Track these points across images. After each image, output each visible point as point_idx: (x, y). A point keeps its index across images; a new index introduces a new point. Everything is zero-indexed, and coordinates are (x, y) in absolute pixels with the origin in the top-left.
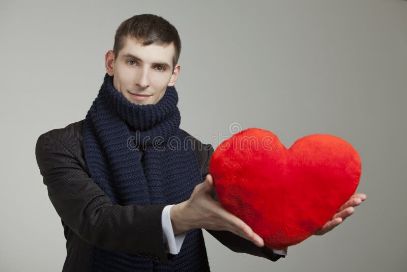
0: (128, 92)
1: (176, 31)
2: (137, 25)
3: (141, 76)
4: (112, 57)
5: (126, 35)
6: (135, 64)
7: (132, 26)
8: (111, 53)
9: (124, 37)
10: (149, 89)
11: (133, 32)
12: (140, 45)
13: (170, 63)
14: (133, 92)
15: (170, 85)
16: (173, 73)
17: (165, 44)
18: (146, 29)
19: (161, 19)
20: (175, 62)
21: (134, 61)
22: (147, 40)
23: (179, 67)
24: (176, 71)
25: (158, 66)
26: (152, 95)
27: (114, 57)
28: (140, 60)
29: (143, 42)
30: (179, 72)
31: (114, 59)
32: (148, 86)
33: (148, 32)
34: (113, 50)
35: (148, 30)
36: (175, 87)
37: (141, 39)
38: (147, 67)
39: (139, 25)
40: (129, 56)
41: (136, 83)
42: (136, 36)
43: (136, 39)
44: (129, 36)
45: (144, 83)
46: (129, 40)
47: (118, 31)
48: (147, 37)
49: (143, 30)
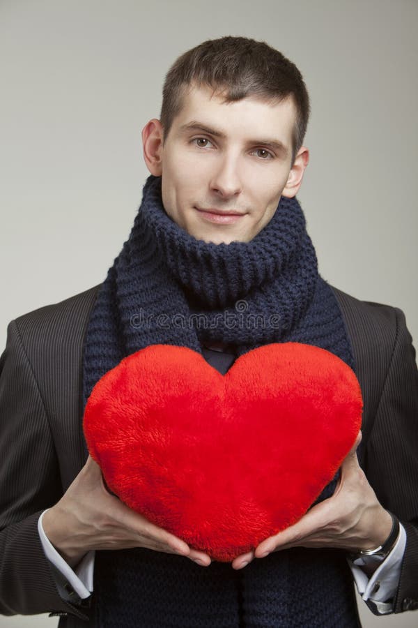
0: (195, 207)
1: (299, 73)
2: (212, 58)
3: (221, 170)
4: (157, 133)
5: (188, 81)
6: (208, 145)
7: (200, 59)
8: (156, 124)
9: (184, 86)
10: (241, 198)
11: (202, 74)
12: (219, 101)
13: (285, 141)
14: (207, 205)
15: (288, 193)
16: (293, 167)
17: (274, 100)
18: (232, 65)
19: (263, 47)
20: (297, 141)
21: (208, 137)
22: (236, 90)
23: (306, 152)
24: (299, 162)
25: (260, 149)
26: (248, 213)
27: (161, 132)
28: (219, 134)
29: (225, 93)
30: (306, 165)
31: (161, 137)
32: (237, 193)
33: (237, 72)
34: (159, 118)
35: (237, 67)
36: (298, 198)
37: (222, 88)
38: (234, 149)
39: (215, 59)
40: (196, 126)
41: (212, 185)
42: (210, 82)
43: (209, 89)
44: (193, 83)
45: (229, 186)
46: (195, 90)
47: (170, 75)
48: (234, 82)
49: (225, 68)
